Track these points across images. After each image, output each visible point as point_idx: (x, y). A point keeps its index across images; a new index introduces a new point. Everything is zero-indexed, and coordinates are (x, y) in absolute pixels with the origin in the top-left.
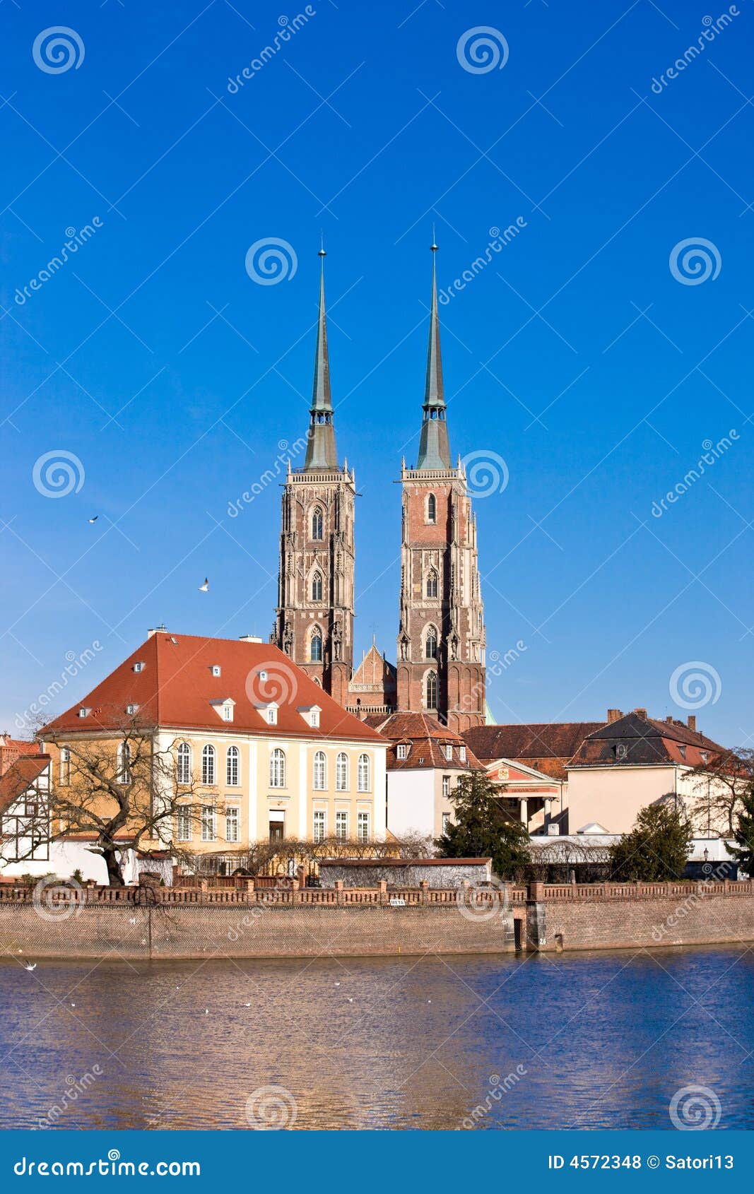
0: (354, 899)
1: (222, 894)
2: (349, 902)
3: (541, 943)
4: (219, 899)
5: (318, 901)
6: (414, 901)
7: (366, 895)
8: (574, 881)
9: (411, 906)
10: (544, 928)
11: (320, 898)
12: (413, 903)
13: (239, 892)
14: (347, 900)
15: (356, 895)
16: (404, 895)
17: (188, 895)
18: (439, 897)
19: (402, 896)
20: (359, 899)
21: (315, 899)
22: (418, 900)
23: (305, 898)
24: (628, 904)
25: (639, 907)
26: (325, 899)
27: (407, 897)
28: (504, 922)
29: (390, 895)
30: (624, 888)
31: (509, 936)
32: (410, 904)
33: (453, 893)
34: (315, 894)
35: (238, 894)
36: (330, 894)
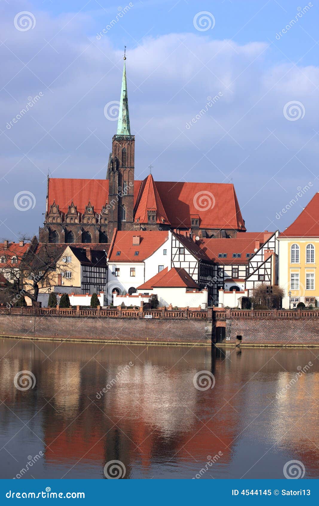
0: (127, 314)
1: (66, 311)
2: (125, 316)
4: (65, 313)
5: (109, 315)
6: (158, 316)
7: (133, 313)
8: (252, 309)
9: (156, 319)
11: (111, 314)
12: (157, 317)
13: (73, 310)
14: (123, 315)
15: (128, 313)
16: (153, 313)
17: (52, 311)
18: (171, 315)
19: (151, 314)
20: (130, 314)
21: (108, 314)
22: (160, 316)
23: (103, 314)
24: (291, 321)
25: (299, 323)
26: (113, 314)
27: (154, 315)
28: (206, 328)
29: (145, 313)
32: (155, 317)
33: (178, 313)
34: (108, 312)
35: (73, 311)
36: (115, 312)
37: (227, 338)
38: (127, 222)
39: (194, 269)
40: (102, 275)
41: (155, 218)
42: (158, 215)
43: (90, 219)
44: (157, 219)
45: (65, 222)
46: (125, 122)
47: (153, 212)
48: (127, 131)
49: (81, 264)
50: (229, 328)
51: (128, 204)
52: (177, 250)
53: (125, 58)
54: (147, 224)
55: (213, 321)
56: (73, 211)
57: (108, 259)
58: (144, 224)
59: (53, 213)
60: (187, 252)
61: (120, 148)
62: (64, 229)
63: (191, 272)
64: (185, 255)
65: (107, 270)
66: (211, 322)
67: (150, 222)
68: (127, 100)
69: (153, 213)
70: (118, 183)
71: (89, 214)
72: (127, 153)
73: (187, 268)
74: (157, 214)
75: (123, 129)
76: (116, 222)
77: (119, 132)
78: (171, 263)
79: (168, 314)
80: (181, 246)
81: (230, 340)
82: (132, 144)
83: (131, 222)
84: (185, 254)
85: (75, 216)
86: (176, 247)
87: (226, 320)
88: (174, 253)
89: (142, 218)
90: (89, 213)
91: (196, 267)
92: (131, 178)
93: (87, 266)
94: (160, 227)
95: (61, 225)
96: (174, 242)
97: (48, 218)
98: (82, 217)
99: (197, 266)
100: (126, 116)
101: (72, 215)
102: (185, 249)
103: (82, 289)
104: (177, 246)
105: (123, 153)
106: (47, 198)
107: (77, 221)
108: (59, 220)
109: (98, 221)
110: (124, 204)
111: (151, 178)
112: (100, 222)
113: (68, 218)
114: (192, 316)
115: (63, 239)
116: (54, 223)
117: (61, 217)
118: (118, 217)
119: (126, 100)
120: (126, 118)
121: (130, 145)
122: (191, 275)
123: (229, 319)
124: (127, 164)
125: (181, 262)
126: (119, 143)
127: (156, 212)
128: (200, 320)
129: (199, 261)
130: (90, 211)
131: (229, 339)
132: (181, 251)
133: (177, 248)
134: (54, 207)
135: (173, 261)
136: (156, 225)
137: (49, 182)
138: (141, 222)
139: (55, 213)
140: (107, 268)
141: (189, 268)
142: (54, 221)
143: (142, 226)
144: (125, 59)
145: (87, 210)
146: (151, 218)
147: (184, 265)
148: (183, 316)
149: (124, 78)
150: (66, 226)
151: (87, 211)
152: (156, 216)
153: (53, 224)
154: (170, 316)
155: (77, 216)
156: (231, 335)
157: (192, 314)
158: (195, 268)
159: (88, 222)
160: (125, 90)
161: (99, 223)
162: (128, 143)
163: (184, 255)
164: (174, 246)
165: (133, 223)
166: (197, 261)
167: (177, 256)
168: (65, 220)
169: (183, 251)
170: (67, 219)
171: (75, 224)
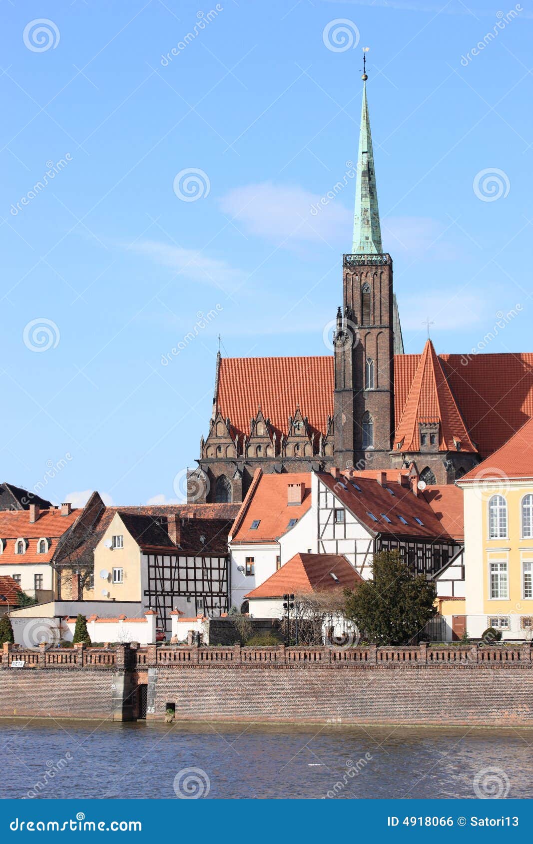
3: (148, 712)
6: (33, 662)
9: (29, 668)
10: (154, 694)
16: (25, 656)
18: (55, 660)
22: (37, 662)
24: (267, 671)
25: (281, 675)
27: (27, 659)
28: (113, 687)
30: (263, 652)
31: (117, 702)
32: (30, 665)
33: (68, 655)
37: (149, 707)
38: (378, 451)
39: (365, 555)
40: (215, 575)
41: (436, 439)
42: (444, 432)
43: (300, 448)
44: (440, 443)
45: (244, 455)
46: (368, 224)
47: (431, 425)
48: (372, 243)
49: (141, 552)
50: (153, 686)
51: (377, 409)
52: (331, 514)
53: (363, 77)
54: (419, 453)
55: (125, 672)
56: (262, 430)
57: (231, 537)
58: (411, 454)
59: (217, 437)
60: (350, 517)
61: (355, 285)
62: (240, 472)
63: (360, 563)
64: (346, 525)
65: (229, 563)
66: (121, 675)
67: (424, 449)
68: (372, 174)
69: (431, 429)
70: (351, 362)
71: (299, 436)
72: (372, 296)
73: (351, 553)
74: (440, 429)
75: (364, 239)
76: (350, 451)
77: (355, 250)
78: (319, 542)
79: (51, 656)
80: (338, 505)
81: (155, 712)
82: (382, 273)
83: (383, 451)
84: (346, 522)
85: (266, 440)
86: (327, 508)
87: (147, 670)
88: (323, 520)
89: (409, 440)
90: (297, 432)
91: (369, 552)
92: (383, 351)
93: (163, 555)
94: (447, 459)
95: (233, 462)
96: (322, 496)
97: (206, 448)
98: (281, 442)
99: (371, 550)
100: (369, 210)
101: (259, 440)
102: (346, 511)
103: (146, 607)
104: (330, 505)
105: (362, 295)
106: (214, 403)
107: (271, 452)
108: (231, 452)
109: (319, 451)
110: (369, 410)
111: (428, 348)
112: (324, 453)
113: (250, 446)
114: (91, 662)
115: (238, 494)
116: (221, 459)
117: (236, 444)
118: (354, 440)
119: (369, 172)
120: (369, 214)
121: (379, 275)
122: (359, 570)
123: (154, 666)
124: (372, 319)
125: (338, 541)
126: (352, 273)
127: (438, 426)
128: (104, 670)
129: (376, 538)
130: (300, 428)
131: (153, 711)
132: (338, 516)
133: (329, 509)
134: (220, 423)
135: (323, 538)
136: (437, 454)
137: (219, 368)
138: (405, 449)
139: (220, 438)
140: (228, 558)
141: (356, 553)
142: (221, 455)
143: (407, 458)
144: (366, 79)
145: (293, 427)
146: (427, 439)
147: (345, 549)
148: (75, 662)
149: (363, 123)
150: (245, 465)
151: (293, 429)
152: (437, 435)
153: (219, 460)
154: (54, 662)
155: (270, 441)
156: (156, 701)
157: (91, 656)
158: (367, 553)
159: (296, 454)
160: (366, 150)
161: (320, 454)
162: (374, 272)
163: (343, 525)
164: (323, 505)
165: (390, 453)
166: (371, 537)
167: (330, 528)
168: (244, 451)
169: (342, 516)
170: (250, 448)
171: (268, 459)
